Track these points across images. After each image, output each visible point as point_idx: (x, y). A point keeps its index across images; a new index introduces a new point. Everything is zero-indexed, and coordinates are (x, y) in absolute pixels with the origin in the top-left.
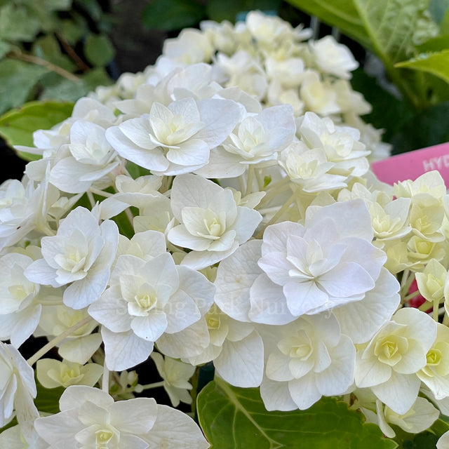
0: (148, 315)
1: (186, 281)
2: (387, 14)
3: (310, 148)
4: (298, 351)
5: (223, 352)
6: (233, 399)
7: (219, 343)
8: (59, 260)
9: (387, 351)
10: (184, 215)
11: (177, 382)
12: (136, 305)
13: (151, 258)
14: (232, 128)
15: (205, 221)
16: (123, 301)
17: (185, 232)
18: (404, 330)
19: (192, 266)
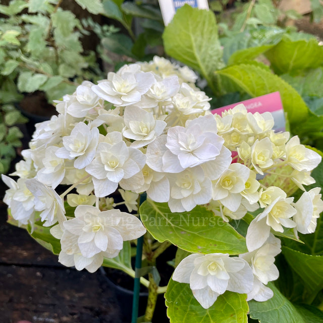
0: (114, 170)
1: (132, 154)
2: (207, 59)
3: (185, 96)
4: (185, 185)
5: (151, 187)
6: (155, 208)
7: (149, 182)
8: (71, 147)
9: (227, 183)
10: (130, 124)
11: (130, 201)
12: (108, 166)
13: (115, 144)
14: (151, 86)
15: (140, 127)
16: (102, 164)
17: (131, 132)
18: (233, 173)
19: (135, 147)
